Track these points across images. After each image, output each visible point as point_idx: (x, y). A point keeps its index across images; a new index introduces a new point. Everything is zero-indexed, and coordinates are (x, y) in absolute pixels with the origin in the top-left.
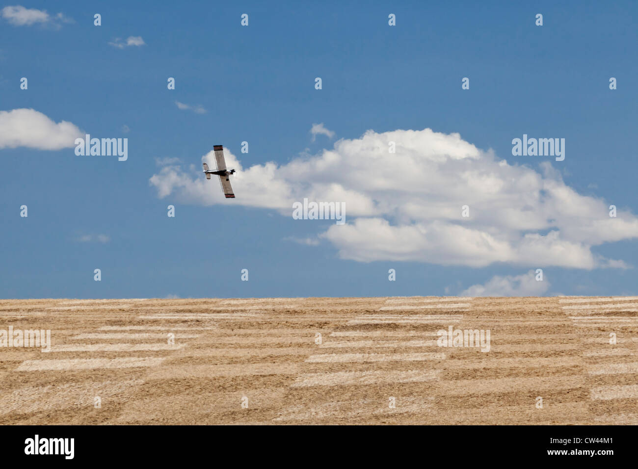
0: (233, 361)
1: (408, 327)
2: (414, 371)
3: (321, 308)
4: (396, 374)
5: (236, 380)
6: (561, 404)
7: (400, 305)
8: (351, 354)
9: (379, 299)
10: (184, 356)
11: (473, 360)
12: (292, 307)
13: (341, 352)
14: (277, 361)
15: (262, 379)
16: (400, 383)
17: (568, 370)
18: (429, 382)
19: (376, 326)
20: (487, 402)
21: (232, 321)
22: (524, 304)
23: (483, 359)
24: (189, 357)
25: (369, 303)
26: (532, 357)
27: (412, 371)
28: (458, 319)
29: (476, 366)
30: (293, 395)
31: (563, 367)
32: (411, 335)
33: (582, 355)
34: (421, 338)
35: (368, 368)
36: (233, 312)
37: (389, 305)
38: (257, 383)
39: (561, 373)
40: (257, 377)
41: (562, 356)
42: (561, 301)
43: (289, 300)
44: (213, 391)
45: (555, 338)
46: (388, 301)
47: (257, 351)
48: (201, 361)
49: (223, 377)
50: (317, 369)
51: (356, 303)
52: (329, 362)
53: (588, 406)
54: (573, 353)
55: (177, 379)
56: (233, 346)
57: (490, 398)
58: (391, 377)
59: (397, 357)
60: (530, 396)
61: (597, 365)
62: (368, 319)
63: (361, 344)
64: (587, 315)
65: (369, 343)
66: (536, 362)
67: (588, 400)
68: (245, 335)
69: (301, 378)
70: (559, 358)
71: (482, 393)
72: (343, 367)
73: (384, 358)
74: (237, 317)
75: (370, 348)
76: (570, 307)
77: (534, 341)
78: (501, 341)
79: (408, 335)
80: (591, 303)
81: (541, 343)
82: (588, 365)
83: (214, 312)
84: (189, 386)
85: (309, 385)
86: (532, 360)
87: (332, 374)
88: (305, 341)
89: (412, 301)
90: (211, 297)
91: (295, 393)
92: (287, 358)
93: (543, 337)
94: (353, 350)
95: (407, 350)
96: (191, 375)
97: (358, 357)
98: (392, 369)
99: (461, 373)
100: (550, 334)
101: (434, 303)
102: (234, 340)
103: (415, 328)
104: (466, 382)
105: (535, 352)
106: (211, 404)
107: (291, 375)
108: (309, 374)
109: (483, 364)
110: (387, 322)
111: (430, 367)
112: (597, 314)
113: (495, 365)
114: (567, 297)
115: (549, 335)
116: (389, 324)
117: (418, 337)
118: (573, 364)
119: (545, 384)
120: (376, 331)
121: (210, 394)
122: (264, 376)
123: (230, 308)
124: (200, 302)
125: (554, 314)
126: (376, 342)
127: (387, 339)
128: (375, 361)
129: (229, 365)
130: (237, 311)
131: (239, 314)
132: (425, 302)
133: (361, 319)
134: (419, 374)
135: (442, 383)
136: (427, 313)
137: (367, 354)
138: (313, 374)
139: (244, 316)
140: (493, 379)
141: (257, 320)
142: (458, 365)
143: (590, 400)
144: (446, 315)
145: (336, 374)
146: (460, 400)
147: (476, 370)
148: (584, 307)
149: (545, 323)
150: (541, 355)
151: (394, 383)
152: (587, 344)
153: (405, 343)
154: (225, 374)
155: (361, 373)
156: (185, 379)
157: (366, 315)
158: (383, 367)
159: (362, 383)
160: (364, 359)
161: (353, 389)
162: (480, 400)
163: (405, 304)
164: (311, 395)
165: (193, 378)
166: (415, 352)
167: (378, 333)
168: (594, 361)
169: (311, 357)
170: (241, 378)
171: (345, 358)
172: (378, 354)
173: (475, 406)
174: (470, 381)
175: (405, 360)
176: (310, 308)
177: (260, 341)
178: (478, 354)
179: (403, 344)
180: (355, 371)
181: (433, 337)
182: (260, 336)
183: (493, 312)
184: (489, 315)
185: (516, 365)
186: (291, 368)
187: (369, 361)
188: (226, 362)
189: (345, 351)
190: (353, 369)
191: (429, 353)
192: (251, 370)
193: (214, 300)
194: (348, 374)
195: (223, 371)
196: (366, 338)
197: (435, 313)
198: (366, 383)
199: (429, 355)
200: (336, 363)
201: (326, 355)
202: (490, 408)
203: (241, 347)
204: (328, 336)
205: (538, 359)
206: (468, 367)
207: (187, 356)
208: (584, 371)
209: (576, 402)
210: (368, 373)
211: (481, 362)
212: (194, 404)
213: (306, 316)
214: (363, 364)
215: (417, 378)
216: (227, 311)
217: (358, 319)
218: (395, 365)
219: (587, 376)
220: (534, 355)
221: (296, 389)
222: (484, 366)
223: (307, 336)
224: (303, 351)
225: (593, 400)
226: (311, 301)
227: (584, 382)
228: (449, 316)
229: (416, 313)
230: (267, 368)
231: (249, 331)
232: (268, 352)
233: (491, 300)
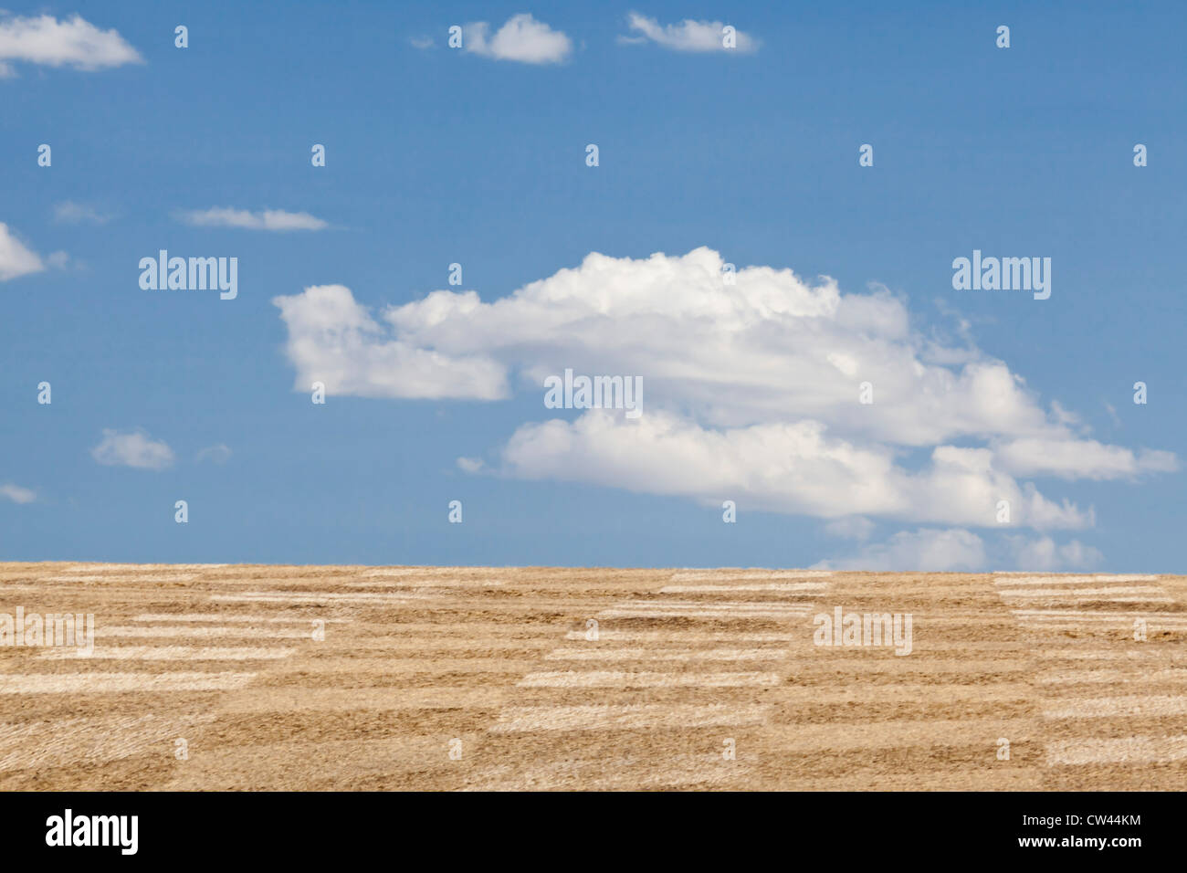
0: (382, 683)
1: (711, 625)
2: (719, 706)
3: (551, 587)
4: (686, 710)
5: (386, 717)
6: (991, 772)
7: (700, 583)
8: (603, 673)
9: (662, 572)
10: (291, 672)
11: (830, 687)
12: (497, 583)
13: (584, 668)
14: (466, 683)
15: (436, 717)
16: (692, 728)
17: (1005, 708)
18: (749, 725)
19: (651, 623)
20: (854, 765)
21: (383, 608)
22: (929, 586)
23: (849, 687)
24: (301, 674)
25: (642, 580)
26: (939, 683)
27: (715, 704)
28: (804, 611)
29: (835, 698)
30: (493, 744)
31: (996, 704)
32: (717, 639)
33: (1033, 682)
34: (735, 644)
35: (634, 698)
36: (387, 590)
37: (677, 583)
38: (425, 723)
39: (992, 714)
40: (426, 713)
41: (995, 682)
42: (998, 581)
43: (492, 571)
44: (342, 737)
45: (983, 649)
46: (677, 576)
47: (428, 663)
48: (326, 681)
49: (362, 711)
50: (538, 698)
51: (617, 579)
52: (563, 685)
53: (1041, 776)
54: (1015, 677)
55: (276, 713)
56: (383, 654)
57: (859, 758)
58: (677, 716)
59: (688, 679)
60: (934, 756)
61: (1060, 700)
62: (638, 609)
63: (623, 654)
64: (1044, 608)
65: (638, 653)
66: (945, 694)
67: (1040, 764)
68: (406, 634)
69: (507, 715)
70: (990, 688)
71: (845, 749)
72: (589, 696)
73: (663, 681)
74: (398, 600)
75: (640, 663)
76: (1015, 592)
77: (943, 655)
78: (883, 653)
79: (709, 639)
80: (1053, 587)
81: (958, 657)
82: (1042, 700)
83: (351, 590)
84: (299, 726)
85: (523, 729)
86: (941, 690)
87: (567, 709)
88: (518, 647)
89: (720, 577)
90: (345, 563)
91: (496, 742)
92: (483, 680)
93: (960, 646)
94: (607, 665)
95: (707, 667)
96: (304, 707)
97: (616, 677)
98: (678, 700)
99: (806, 712)
100: (974, 641)
101: (763, 582)
102: (386, 643)
103: (725, 626)
104: (814, 728)
105: (944, 674)
106: (339, 762)
107: (491, 710)
108: (524, 709)
109: (849, 696)
110: (672, 614)
111: (748, 698)
112: (1063, 607)
113: (872, 697)
114: (1009, 573)
115: (971, 643)
116: (675, 619)
117: (730, 643)
118: (1015, 698)
119: (962, 733)
120: (652, 631)
121: (337, 744)
122: (440, 711)
123: (381, 584)
124: (323, 571)
125: (985, 606)
126: (650, 651)
127: (668, 644)
128: (647, 686)
129: (373, 690)
130: (393, 590)
131: (399, 595)
132: (745, 578)
133: (623, 609)
134: (729, 712)
135: (770, 728)
136: (748, 598)
137: (633, 674)
138: (530, 709)
139: (406, 600)
140: (866, 723)
141: (430, 607)
142: (801, 696)
143: (1044, 765)
144: (783, 604)
145: (574, 708)
146: (804, 761)
147: (835, 706)
148: (1041, 592)
149: (965, 621)
150: (956, 681)
151: (680, 728)
152: (1043, 662)
153: (704, 653)
154: (369, 704)
155: (620, 707)
156: (292, 715)
157: (633, 601)
158: (662, 698)
159: (622, 727)
160: (627, 681)
161: (604, 737)
162: (842, 762)
163: (708, 583)
164: (525, 747)
165: (307, 713)
166: (722, 672)
167: (653, 636)
168: (1053, 692)
169: (528, 676)
170: (396, 714)
171: (592, 679)
172: (653, 671)
173: (831, 773)
174: (823, 726)
175: (702, 684)
176: (530, 587)
177: (437, 643)
178: (840, 676)
179: (702, 655)
180: (610, 705)
181: (758, 642)
182: (435, 636)
183: (871, 599)
184: (863, 605)
185: (910, 699)
186: (491, 697)
187: (635, 685)
188: (369, 682)
189: (592, 666)
190: (606, 701)
191: (748, 674)
192: (416, 699)
193: (350, 568)
194: (595, 709)
195: (364, 700)
196: (631, 644)
197: (762, 598)
198: (629, 726)
199: (749, 676)
200: (575, 688)
201: (556, 673)
202: (858, 776)
203: (398, 657)
204: (562, 640)
205: (949, 688)
206: (819, 700)
207: (298, 670)
208: (1035, 710)
209: (1020, 767)
210: (634, 708)
211: (843, 692)
212: (307, 762)
213: (523, 600)
214: (625, 691)
215: (724, 718)
216: (374, 590)
217: (618, 609)
218: (683, 695)
219: (1041, 722)
220: (944, 680)
221: (499, 736)
222: (850, 700)
223: (521, 638)
224: (512, 666)
225: (1051, 764)
226: (534, 574)
227: (1035, 731)
228: (789, 604)
229: (727, 599)
230: (445, 697)
231: (413, 627)
232: (449, 665)
233: (867, 579)
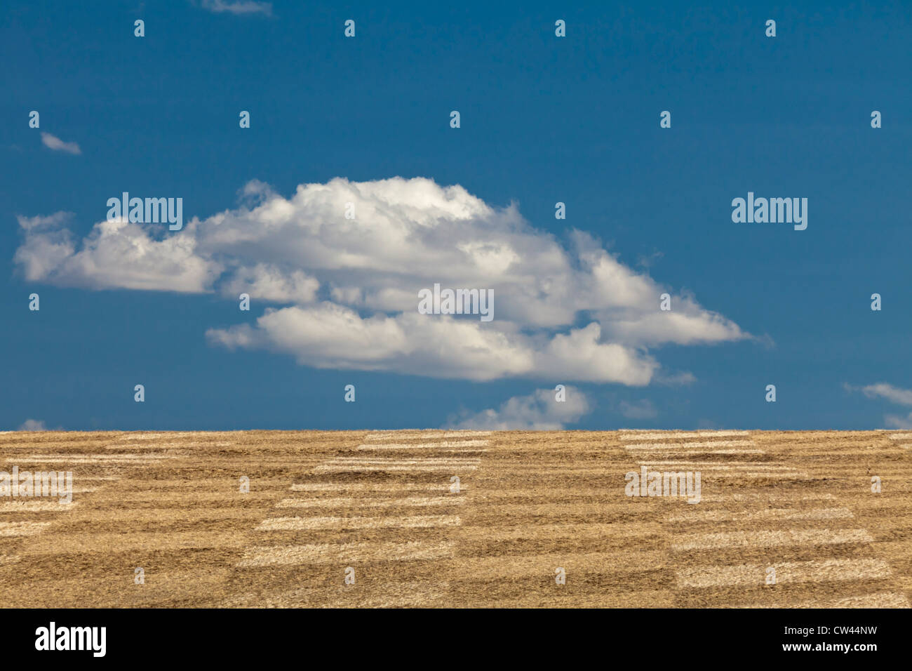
0: (149, 528)
1: (404, 477)
2: (416, 543)
3: (271, 447)
4: (390, 548)
5: (154, 556)
6: (634, 594)
7: (387, 442)
8: (323, 518)
9: (357, 433)
10: (77, 520)
11: (502, 527)
12: (228, 444)
13: (308, 514)
14: (215, 528)
15: (194, 555)
16: (396, 561)
17: (641, 542)
18: (441, 558)
19: (357, 476)
20: (525, 589)
21: (143, 467)
22: (569, 442)
23: (517, 527)
24: (85, 522)
25: (342, 439)
26: (588, 522)
27: (413, 542)
28: (474, 465)
29: (507, 536)
30: (239, 577)
31: (634, 538)
32: (409, 489)
33: (661, 521)
34: (424, 493)
35: (349, 538)
36: (143, 451)
37: (370, 442)
38: (185, 560)
39: (631, 546)
40: (186, 553)
41: (633, 521)
42: (623, 438)
43: (223, 434)
44: (121, 573)
45: (619, 494)
46: (370, 436)
47: (184, 512)
48: (107, 528)
49: (136, 551)
50: (272, 540)
51: (322, 439)
52: (292, 528)
53: (674, 597)
54: (647, 517)
55: (68, 554)
56: (147, 505)
57: (529, 584)
58: (382, 552)
59: (389, 522)
60: (588, 582)
61: (685, 535)
62: (344, 465)
63: (337, 502)
64: (663, 459)
65: (349, 501)
66: (595, 530)
67: (672, 587)
68: (165, 489)
69: (250, 554)
70: (628, 525)
71: (517, 576)
72: (313, 537)
73: (371, 524)
74: (154, 460)
75: (351, 509)
76: (638, 446)
77: (590, 500)
78: (542, 499)
79: (404, 489)
80: (667, 441)
81: (601, 502)
82: (670, 535)
83: (115, 452)
84: (87, 564)
85: (263, 565)
86: (589, 527)
87: (297, 548)
88: (254, 498)
89: (403, 437)
91: (242, 576)
92: (229, 524)
93: (603, 492)
94: (326, 512)
95: (404, 511)
96: (89, 550)
97: (333, 521)
98: (383, 539)
99: (485, 547)
100: (611, 488)
101: (437, 441)
102: (150, 496)
103: (415, 478)
104: (492, 559)
105: (592, 515)
106: (120, 592)
107: (236, 549)
108: (262, 548)
109: (517, 533)
110: (371, 469)
111: (439, 537)
112: (678, 458)
113: (535, 534)
114: (631, 431)
115: (610, 490)
116: (376, 473)
117: (420, 492)
118: (649, 534)
119: (608, 563)
120: (357, 483)
121: (118, 578)
122: (197, 551)
123: (136, 446)
124: (89, 438)
125: (614, 458)
126: (358, 500)
127: (374, 494)
128: (358, 528)
129: (143, 534)
130: (148, 451)
131: (152, 456)
132: (423, 437)
133: (333, 464)
134: (424, 548)
135: (458, 561)
136: (427, 454)
137: (346, 519)
138: (267, 548)
139: (160, 459)
140: (533, 555)
141: (181, 465)
142: (481, 534)
143: (676, 588)
144: (456, 459)
145: (302, 547)
146: (485, 587)
147: (507, 542)
148: (657, 446)
149: (601, 471)
150: (601, 520)
151: (387, 561)
152: (668, 504)
153: (401, 500)
154: (140, 546)
155: (338, 546)
156: (81, 555)
157: (338, 458)
158: (370, 537)
159: (341, 561)
160: (342, 524)
161: (327, 569)
162: (515, 587)
163: (394, 442)
164: (265, 579)
165: (92, 554)
166: (416, 515)
167: (359, 486)
168: (680, 528)
169: (264, 522)
170: (162, 553)
171: (314, 523)
172: (362, 516)
173: (507, 596)
174: (498, 559)
175: (402, 525)
176: (255, 447)
177: (189, 496)
178: (509, 518)
179: (399, 502)
180: (331, 544)
181: (442, 491)
182: (188, 490)
183: (525, 453)
184: (519, 459)
185: (566, 535)
186: (235, 539)
187: (350, 527)
188: (139, 528)
189: (313, 512)
190: (327, 540)
191: (437, 516)
192: (177, 541)
193: (111, 433)
194: (319, 548)
195: (137, 543)
196: (343, 493)
197: (439, 454)
198: (346, 561)
199: (438, 518)
200: (302, 531)
201: (285, 519)
202: (529, 598)
203: (160, 507)
204: (287, 491)
205: (597, 526)
206: (494, 538)
207: (81, 519)
208: (665, 543)
209: (657, 590)
210: (349, 546)
211: (512, 530)
212: (94, 593)
213: (251, 458)
214: (341, 532)
215: (421, 553)
216: (132, 451)
217: (329, 465)
218: (387, 534)
219: (670, 551)
220: (591, 519)
221: (244, 570)
222: (519, 537)
223: (255, 491)
224: (251, 513)
225: (681, 587)
226: (255, 435)
227: (666, 561)
228: (461, 459)
229: (412, 456)
230: (200, 539)
231: (169, 483)
232: (201, 513)
233: (520, 436)
